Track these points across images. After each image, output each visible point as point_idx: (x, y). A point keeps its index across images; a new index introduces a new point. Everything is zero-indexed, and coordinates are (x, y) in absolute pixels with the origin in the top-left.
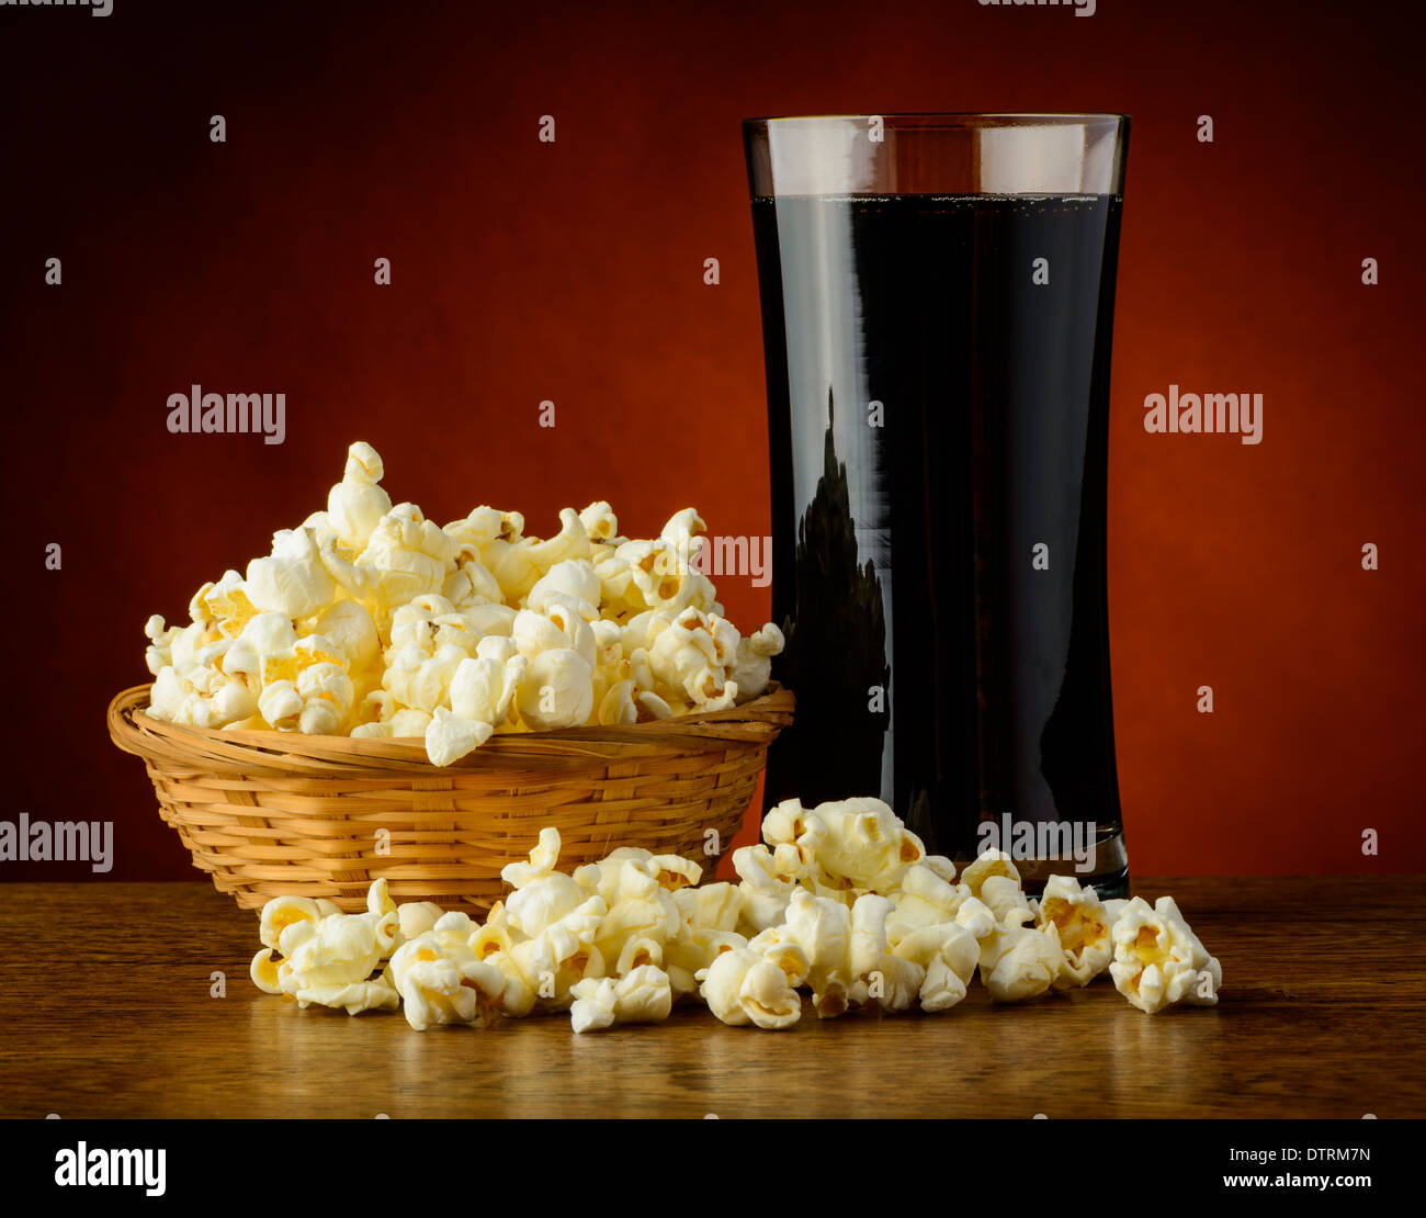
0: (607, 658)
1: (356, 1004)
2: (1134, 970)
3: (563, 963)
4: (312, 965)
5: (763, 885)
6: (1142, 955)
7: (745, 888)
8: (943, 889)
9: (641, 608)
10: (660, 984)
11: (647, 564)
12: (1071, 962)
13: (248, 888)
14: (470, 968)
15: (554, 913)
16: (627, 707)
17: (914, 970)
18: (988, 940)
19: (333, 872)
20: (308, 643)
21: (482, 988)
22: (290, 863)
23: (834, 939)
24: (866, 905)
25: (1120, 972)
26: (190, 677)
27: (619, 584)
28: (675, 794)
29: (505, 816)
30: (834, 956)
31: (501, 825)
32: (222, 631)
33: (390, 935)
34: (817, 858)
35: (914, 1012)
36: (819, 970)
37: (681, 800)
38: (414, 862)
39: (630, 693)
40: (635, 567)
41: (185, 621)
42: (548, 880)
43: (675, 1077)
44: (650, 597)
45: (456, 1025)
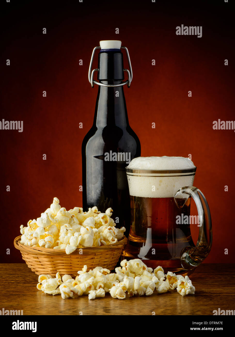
0: (96, 235)
1: (54, 294)
2: (180, 289)
3: (87, 288)
4: (47, 287)
5: (120, 274)
6: (182, 286)
7: (117, 274)
8: (150, 275)
9: (101, 225)
10: (103, 292)
11: (103, 218)
12: (171, 287)
13: (37, 271)
14: (72, 289)
15: (86, 279)
16: (99, 243)
17: (145, 289)
18: (157, 283)
19: (51, 270)
20: (47, 233)
21: (74, 292)
22: (44, 268)
23: (131, 284)
24: (137, 278)
25: (178, 289)
26: (27, 237)
27: (98, 221)
28: (107, 257)
29: (79, 261)
30: (131, 287)
31: (78, 263)
32: (33, 229)
33: (60, 282)
34: (129, 269)
35: (145, 296)
36: (129, 289)
37: (108, 258)
38: (64, 269)
39: (99, 241)
40: (101, 218)
41: (27, 226)
42: (85, 274)
43: (104, 310)
44: (103, 223)
45: (70, 298)
